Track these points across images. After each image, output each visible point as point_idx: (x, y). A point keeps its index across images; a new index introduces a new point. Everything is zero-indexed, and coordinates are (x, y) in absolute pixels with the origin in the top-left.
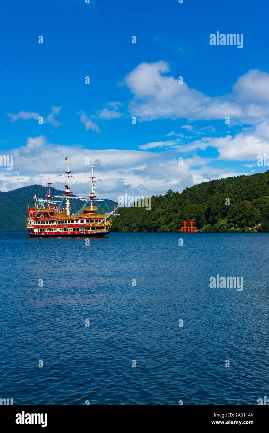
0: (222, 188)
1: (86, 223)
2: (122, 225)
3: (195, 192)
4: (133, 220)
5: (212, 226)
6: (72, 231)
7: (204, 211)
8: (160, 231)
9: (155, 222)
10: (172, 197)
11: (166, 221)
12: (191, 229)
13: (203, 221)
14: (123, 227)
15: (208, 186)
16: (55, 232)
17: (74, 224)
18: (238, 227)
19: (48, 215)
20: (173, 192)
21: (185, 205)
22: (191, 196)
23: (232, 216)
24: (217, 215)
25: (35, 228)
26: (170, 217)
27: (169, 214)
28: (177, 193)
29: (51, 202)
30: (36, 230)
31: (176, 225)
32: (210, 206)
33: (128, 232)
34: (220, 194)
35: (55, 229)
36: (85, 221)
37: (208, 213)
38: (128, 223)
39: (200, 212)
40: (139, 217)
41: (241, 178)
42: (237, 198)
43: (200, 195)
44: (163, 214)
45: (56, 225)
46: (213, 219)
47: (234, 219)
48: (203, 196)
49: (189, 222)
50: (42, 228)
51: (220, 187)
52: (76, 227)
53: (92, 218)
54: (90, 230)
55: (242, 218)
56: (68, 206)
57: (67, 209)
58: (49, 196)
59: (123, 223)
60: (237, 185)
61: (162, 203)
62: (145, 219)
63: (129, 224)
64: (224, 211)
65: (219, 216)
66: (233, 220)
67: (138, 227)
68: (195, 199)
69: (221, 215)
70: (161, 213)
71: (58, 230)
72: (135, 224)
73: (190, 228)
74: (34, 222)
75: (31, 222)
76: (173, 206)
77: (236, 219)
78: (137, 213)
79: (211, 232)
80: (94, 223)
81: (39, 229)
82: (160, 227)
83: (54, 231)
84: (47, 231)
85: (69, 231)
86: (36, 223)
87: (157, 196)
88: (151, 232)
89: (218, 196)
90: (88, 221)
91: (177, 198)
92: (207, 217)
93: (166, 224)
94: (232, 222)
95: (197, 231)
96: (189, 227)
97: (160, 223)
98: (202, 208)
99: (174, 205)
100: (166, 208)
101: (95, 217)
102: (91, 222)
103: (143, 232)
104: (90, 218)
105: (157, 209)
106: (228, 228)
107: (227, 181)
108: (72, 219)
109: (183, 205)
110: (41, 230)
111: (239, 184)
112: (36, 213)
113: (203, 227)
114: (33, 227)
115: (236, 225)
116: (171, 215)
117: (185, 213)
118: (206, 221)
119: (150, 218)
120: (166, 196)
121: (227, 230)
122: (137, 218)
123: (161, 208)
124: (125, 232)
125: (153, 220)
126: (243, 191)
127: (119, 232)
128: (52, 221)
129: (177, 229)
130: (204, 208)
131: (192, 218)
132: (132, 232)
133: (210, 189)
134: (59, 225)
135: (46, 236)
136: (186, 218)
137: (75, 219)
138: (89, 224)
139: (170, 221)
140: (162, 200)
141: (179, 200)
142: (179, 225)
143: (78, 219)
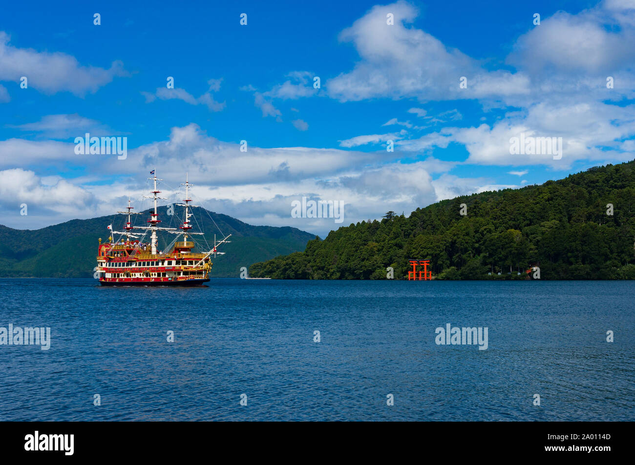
0: (474, 209)
1: (175, 265)
2: (314, 268)
3: (430, 216)
4: (331, 260)
5: (458, 270)
6: (156, 277)
7: (444, 245)
8: (374, 278)
9: (367, 263)
10: (393, 223)
11: (384, 262)
12: (423, 274)
13: (443, 262)
14: (315, 271)
15: (452, 205)
16: (133, 279)
17: (159, 267)
18: (500, 272)
19: (125, 253)
20: (395, 215)
21: (414, 237)
22: (424, 222)
23: (489, 254)
24: (466, 252)
25: (107, 272)
26: (390, 256)
27: (390, 250)
28: (402, 217)
29: (132, 235)
30: (108, 276)
31: (400, 268)
32: (455, 237)
33: (323, 279)
34: (470, 218)
35: (134, 274)
36: (174, 262)
37: (452, 249)
38: (323, 265)
39: (438, 247)
40: (340, 255)
41: (505, 193)
42: (498, 225)
43: (439, 220)
44: (379, 250)
45: (135, 268)
46: (460, 259)
47: (494, 259)
48: (444, 222)
49: (421, 263)
50: (117, 272)
51: (470, 208)
52: (162, 271)
53: (184, 259)
54: (182, 275)
55: (506, 257)
56: (154, 241)
57: (153, 245)
58: (129, 226)
59: (314, 264)
60: (498, 204)
61: (378, 232)
62: (350, 259)
63: (324, 267)
64: (477, 245)
65: (470, 254)
66: (491, 260)
67: (340, 271)
68: (430, 227)
69: (473, 253)
70: (375, 249)
71: (138, 275)
72: (335, 266)
73: (422, 272)
74: (107, 264)
75: (102, 263)
76: (395, 239)
77: (496, 259)
78: (338, 249)
79: (456, 280)
80: (188, 265)
81: (112, 274)
82: (374, 272)
83: (132, 277)
84: (123, 277)
85: (151, 277)
86: (109, 266)
87: (369, 221)
88: (360, 279)
89: (468, 222)
90: (177, 263)
91: (402, 226)
92: (450, 255)
93: (383, 266)
94: (491, 263)
95: (433, 278)
96: (420, 272)
97: (374, 265)
98: (442, 240)
99: (397, 236)
100: (384, 241)
101: (189, 257)
102: (182, 264)
103: (346, 279)
104: (181, 259)
105: (370, 243)
106: (483, 273)
107: (482, 198)
108: (156, 260)
109: (411, 236)
110: (115, 276)
111: (502, 203)
112: (109, 250)
113: (443, 271)
114: (104, 271)
115: (497, 268)
116: (392, 252)
117: (414, 248)
118: (448, 262)
119: (358, 257)
120: (385, 221)
121: (482, 277)
122: (338, 256)
123: (376, 241)
124: (319, 279)
125: (363, 260)
126: (508, 213)
127: (309, 279)
128: (130, 263)
129: (402, 275)
130: (445, 241)
131: (426, 256)
132: (329, 279)
133: (455, 210)
134: (140, 268)
135: (122, 283)
136: (416, 256)
137: (161, 260)
138: (180, 267)
139: (391, 262)
140: (377, 229)
141: (404, 228)
142: (405, 268)
143: (165, 260)
